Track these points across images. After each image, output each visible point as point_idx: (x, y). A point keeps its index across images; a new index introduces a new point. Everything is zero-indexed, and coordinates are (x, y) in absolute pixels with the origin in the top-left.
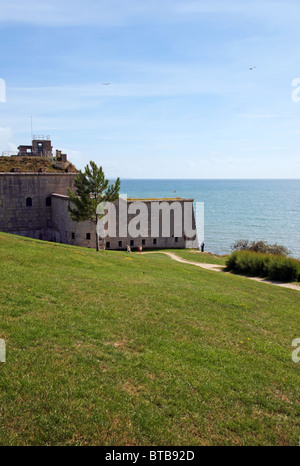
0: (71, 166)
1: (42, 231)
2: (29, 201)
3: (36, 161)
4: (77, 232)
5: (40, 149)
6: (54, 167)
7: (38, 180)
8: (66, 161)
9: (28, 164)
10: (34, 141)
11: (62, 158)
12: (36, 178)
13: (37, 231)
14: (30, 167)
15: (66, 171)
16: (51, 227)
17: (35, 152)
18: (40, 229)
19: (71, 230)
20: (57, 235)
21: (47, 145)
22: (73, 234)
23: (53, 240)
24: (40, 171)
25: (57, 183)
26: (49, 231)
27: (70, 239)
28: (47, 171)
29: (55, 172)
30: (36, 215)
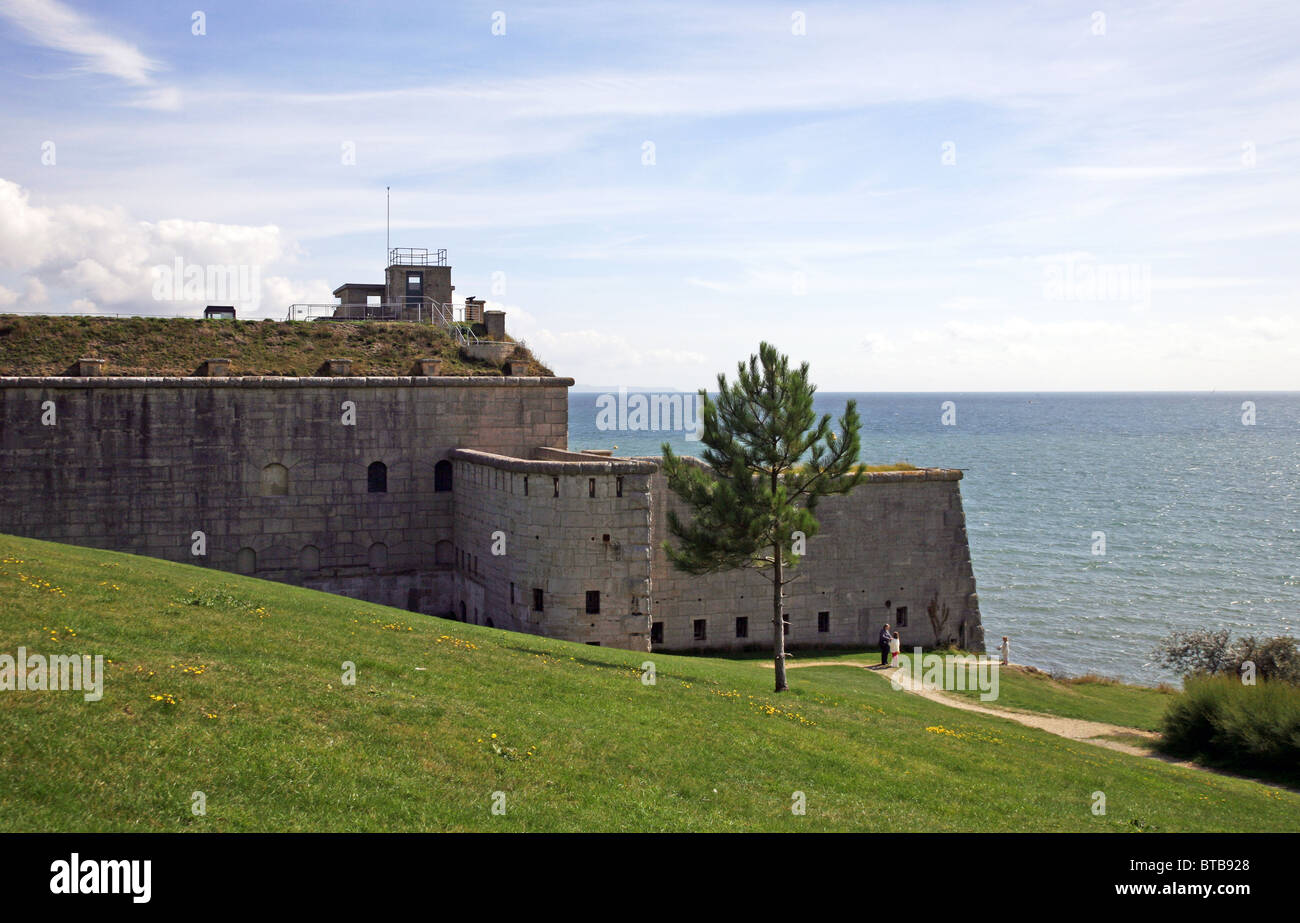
0: (521, 352)
1: (418, 582)
2: (377, 475)
3: (403, 337)
4: (553, 587)
5: (415, 296)
6: (464, 356)
7: (410, 401)
8: (501, 334)
9: (377, 346)
10: (392, 271)
11: (488, 324)
12: (402, 394)
13: (403, 581)
14: (384, 358)
15: (507, 369)
16: (448, 567)
17: (398, 304)
18: (409, 572)
19: (531, 581)
20: (475, 596)
21: (436, 280)
22: (538, 595)
23: (456, 612)
24: (418, 370)
25: (473, 411)
26: (443, 578)
27: (526, 612)
28: (439, 369)
29: (469, 374)
30: (402, 522)
